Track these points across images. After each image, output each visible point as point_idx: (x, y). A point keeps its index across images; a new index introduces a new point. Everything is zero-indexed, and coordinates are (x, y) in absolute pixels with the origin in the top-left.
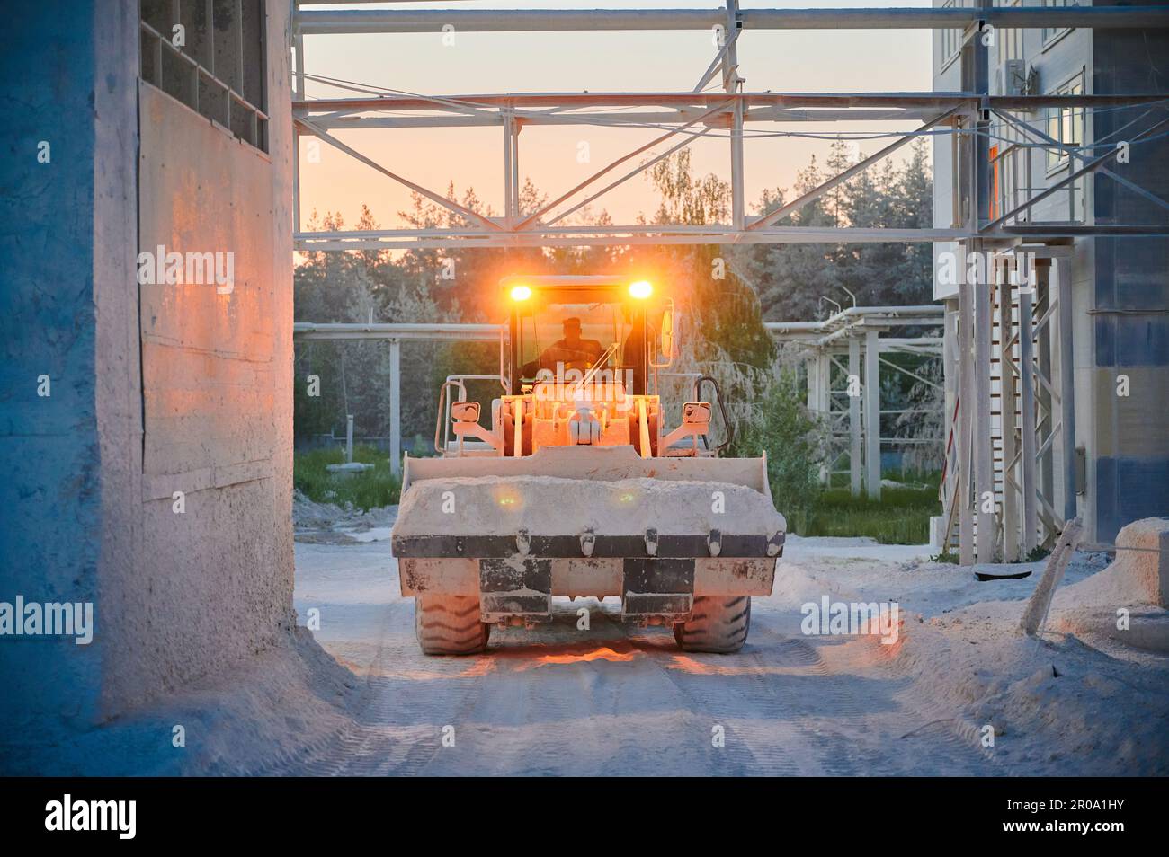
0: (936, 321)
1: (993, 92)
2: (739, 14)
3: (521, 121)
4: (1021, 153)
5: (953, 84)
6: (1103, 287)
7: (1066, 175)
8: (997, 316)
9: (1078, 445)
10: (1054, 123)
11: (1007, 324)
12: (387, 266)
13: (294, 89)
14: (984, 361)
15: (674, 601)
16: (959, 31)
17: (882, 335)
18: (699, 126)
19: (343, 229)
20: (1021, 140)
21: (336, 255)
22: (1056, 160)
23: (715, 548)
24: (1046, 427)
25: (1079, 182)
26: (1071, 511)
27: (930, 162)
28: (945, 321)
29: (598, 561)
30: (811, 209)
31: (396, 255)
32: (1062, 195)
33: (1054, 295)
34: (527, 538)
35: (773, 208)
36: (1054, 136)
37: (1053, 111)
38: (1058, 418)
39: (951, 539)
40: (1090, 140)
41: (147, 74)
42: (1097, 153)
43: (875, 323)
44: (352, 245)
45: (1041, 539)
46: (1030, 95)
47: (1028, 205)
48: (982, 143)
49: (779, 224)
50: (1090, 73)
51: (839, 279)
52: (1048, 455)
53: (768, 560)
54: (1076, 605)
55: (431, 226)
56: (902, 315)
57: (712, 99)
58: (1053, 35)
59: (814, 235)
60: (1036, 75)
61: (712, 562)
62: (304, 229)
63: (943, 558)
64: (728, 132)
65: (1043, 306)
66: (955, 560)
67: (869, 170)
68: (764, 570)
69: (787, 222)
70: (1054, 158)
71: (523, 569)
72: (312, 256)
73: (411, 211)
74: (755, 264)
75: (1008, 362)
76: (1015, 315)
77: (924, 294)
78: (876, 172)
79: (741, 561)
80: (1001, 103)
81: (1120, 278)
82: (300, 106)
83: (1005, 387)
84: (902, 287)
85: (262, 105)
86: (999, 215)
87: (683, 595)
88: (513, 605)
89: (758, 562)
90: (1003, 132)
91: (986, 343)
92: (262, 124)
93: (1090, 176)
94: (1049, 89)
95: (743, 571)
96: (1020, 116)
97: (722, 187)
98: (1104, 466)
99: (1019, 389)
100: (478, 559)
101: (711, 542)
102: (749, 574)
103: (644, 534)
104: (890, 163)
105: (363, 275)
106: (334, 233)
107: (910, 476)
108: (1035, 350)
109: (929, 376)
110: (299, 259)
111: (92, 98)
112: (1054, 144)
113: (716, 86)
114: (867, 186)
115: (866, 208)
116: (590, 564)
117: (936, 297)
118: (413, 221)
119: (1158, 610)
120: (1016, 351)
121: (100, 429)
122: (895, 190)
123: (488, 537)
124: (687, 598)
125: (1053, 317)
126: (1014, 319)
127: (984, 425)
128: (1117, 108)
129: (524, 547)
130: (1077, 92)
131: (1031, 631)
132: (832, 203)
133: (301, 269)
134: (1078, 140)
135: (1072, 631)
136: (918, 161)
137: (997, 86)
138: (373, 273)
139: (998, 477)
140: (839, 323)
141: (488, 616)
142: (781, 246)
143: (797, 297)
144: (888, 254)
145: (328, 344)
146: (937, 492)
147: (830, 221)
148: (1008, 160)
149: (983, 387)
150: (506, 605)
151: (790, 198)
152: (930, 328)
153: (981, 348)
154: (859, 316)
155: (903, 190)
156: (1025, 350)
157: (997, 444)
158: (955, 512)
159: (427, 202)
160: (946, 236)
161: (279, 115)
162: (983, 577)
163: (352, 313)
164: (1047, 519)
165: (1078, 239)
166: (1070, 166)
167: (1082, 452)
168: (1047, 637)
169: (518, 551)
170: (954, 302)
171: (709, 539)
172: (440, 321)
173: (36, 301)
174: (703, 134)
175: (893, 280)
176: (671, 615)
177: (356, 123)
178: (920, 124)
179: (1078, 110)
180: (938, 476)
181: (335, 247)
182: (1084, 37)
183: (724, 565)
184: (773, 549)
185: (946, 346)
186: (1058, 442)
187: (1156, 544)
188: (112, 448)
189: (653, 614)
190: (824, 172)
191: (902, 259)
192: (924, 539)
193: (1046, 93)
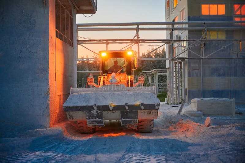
0: (166, 71)
1: (174, 39)
2: (139, 28)
3: (109, 43)
4: (178, 48)
5: (168, 38)
6: (189, 66)
7: (184, 51)
8: (175, 70)
9: (186, 88)
10: (182, 44)
11: (176, 71)
12: (90, 63)
13: (77, 38)
14: (173, 76)
15: (134, 121)
16: (169, 31)
17: (159, 73)
18: (133, 44)
19: (84, 58)
20: (178, 46)
21: (83, 62)
22: (183, 49)
23: (142, 107)
24: (181, 86)
25: (186, 52)
26: (185, 97)
27: (165, 49)
28: (167, 71)
29: (114, 111)
30: (149, 55)
31: (91, 62)
32: (184, 53)
33: (182, 67)
34: (96, 106)
35: (144, 55)
36: (182, 45)
37: (182, 42)
38: (183, 84)
39: (168, 101)
40: (187, 46)
41: (57, 36)
42: (188, 48)
43: (158, 71)
44: (85, 60)
45: (181, 101)
46: (179, 40)
47: (179, 55)
48: (173, 46)
49: (144, 57)
50: (187, 37)
51: (153, 65)
52: (182, 90)
53: (156, 110)
54: (186, 110)
55: (96, 58)
56: (162, 70)
57: (135, 40)
58: (182, 31)
59: (149, 59)
60: (180, 37)
61: (142, 111)
62: (78, 58)
63: (167, 104)
64: (137, 45)
65: (181, 69)
66: (169, 104)
67: (157, 50)
68: (155, 113)
69: (146, 57)
70: (182, 49)
71: (96, 114)
72: (80, 62)
73: (93, 55)
74: (141, 63)
75: (176, 77)
76: (177, 70)
77: (165, 67)
78: (158, 50)
79: (149, 111)
80: (175, 41)
81: (192, 65)
82: (78, 41)
83: (176, 80)
84: (161, 66)
85: (73, 41)
86: (175, 56)
87: (135, 119)
88: (95, 123)
89: (153, 111)
90: (175, 45)
91: (173, 74)
92: (73, 43)
93: (187, 51)
94: (182, 39)
95: (150, 113)
96: (178, 43)
97: (137, 52)
98: (189, 91)
99: (178, 80)
100: (85, 112)
101: (141, 106)
102: (152, 114)
103: (125, 104)
104: (160, 49)
105: (87, 64)
106: (83, 59)
107: (163, 92)
108: (180, 75)
109: (165, 79)
110: (78, 62)
111: (49, 40)
112: (182, 46)
113: (136, 38)
114: (157, 52)
115: (157, 55)
116: (112, 112)
117: (166, 68)
118: (94, 57)
119: (197, 111)
120: (177, 75)
121: (50, 86)
122: (161, 53)
123: (87, 106)
124: (137, 120)
125: (182, 71)
126: (177, 71)
127: (173, 85)
128: (191, 42)
129: (95, 108)
130: (186, 39)
131: (179, 114)
132: (152, 55)
133: (78, 64)
134: (186, 46)
135: (185, 114)
136: (164, 49)
137: (174, 38)
138: (88, 64)
139: (175, 93)
140: (153, 71)
141: (89, 125)
142: (145, 60)
143: (147, 67)
144: (160, 62)
145: (82, 74)
146: (166, 95)
147: (152, 57)
148: (176, 49)
149: (173, 80)
150: (93, 122)
151: (146, 54)
152: (165, 72)
153: (172, 75)
154: (156, 70)
155: (162, 53)
156: (178, 75)
157: (175, 88)
158: (169, 97)
159: (95, 54)
160: (167, 59)
161: (75, 42)
162: (173, 106)
163: (85, 70)
164: (182, 98)
165: (186, 60)
166: (185, 50)
167: (186, 89)
168: (182, 115)
169: (94, 109)
170: (168, 68)
171: (141, 105)
172: (97, 71)
173: (41, 68)
174: (134, 45)
175: (160, 65)
176: (133, 124)
177: (86, 43)
178: (164, 44)
179: (186, 42)
180: (166, 92)
181: (83, 60)
182: (187, 31)
183: (145, 112)
184: (157, 107)
185: (168, 74)
186: (183, 88)
187: (197, 102)
188: (51, 88)
189: (129, 124)
190: (151, 50)
191: (161, 62)
192: (164, 101)
193: (181, 39)
